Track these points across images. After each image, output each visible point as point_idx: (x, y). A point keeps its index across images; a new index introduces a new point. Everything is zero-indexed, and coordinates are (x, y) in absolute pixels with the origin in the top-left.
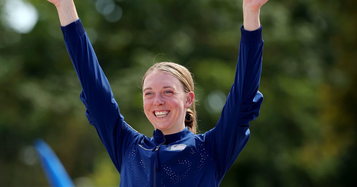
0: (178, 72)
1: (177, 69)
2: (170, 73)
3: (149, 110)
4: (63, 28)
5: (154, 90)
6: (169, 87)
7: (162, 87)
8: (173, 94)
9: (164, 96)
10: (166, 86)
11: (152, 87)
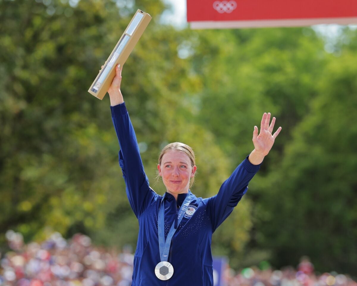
0: (189, 152)
1: (188, 149)
2: (185, 153)
3: (167, 178)
4: (111, 107)
5: (173, 164)
6: (184, 163)
7: (179, 162)
8: (186, 168)
9: (179, 169)
10: (182, 162)
11: (172, 162)
